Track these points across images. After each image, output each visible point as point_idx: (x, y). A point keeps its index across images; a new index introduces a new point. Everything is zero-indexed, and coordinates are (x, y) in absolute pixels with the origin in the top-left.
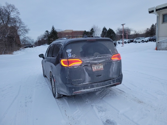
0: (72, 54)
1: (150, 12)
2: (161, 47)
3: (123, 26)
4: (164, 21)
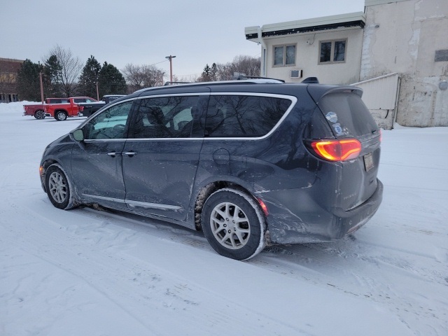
0: (342, 126)
1: (249, 37)
3: (171, 61)
4: (276, 63)
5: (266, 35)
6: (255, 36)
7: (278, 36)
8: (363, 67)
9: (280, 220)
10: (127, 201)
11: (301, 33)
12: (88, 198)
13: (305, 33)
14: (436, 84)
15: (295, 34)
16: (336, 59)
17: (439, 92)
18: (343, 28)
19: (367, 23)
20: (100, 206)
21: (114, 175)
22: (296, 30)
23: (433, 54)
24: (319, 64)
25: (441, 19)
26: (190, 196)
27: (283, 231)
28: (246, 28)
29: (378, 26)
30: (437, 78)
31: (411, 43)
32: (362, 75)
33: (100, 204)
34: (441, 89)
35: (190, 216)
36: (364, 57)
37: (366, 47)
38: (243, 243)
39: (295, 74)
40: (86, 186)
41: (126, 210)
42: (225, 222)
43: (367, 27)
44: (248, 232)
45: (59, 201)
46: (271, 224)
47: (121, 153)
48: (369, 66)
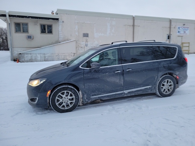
2: (24, 59)
4: (17, 31)
7: (18, 18)
8: (60, 37)
9: (181, 80)
10: (124, 91)
11: (32, 19)
12: (94, 98)
13: (34, 19)
14: (84, 44)
15: (28, 19)
16: (49, 32)
17: (86, 47)
18: (52, 20)
19: (59, 19)
21: (118, 81)
22: (29, 17)
23: (82, 34)
24: (41, 34)
25: (83, 23)
26: (155, 81)
27: (181, 83)
29: (63, 22)
30: (84, 42)
31: (75, 30)
32: (60, 40)
34: (86, 46)
36: (60, 33)
37: (60, 29)
38: (171, 90)
39: (29, 37)
40: (93, 92)
41: (121, 96)
42: (165, 86)
43: (59, 22)
44: (173, 87)
45: (66, 108)
46: (179, 82)
47: (123, 71)
48: (62, 37)
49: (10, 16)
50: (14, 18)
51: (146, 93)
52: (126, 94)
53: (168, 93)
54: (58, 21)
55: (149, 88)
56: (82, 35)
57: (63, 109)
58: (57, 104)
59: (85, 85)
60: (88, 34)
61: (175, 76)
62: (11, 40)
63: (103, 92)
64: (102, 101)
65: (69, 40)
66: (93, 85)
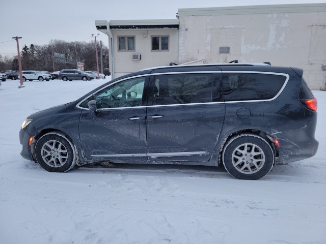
1: (98, 28)
3: (17, 41)
4: (121, 48)
5: (113, 28)
6: (104, 27)
7: (122, 29)
8: (180, 54)
9: (287, 149)
10: (149, 155)
11: (139, 29)
12: (97, 158)
13: (142, 29)
15: (135, 29)
16: (163, 48)
18: (167, 28)
19: (180, 26)
20: (110, 163)
21: (136, 135)
22: (136, 27)
24: (152, 51)
25: (221, 29)
26: (216, 143)
27: (288, 156)
28: (96, 21)
29: (187, 30)
31: (206, 41)
32: (180, 60)
33: (111, 161)
35: (215, 157)
36: (180, 48)
37: (181, 42)
38: (259, 168)
39: (135, 57)
40: (96, 148)
41: (144, 162)
42: (244, 157)
43: (180, 29)
44: (263, 160)
45: (56, 166)
46: (281, 153)
47: (146, 118)
48: (184, 54)
49: (111, 27)
50: (117, 29)
51: (199, 164)
52: (155, 160)
53: (251, 172)
54: (177, 29)
55: (203, 155)
56: (217, 50)
57: (52, 166)
58: (44, 158)
59: (81, 135)
60: (229, 48)
61: (270, 138)
62: (112, 62)
63: (111, 150)
64: (113, 166)
65: (194, 60)
66: (93, 137)
